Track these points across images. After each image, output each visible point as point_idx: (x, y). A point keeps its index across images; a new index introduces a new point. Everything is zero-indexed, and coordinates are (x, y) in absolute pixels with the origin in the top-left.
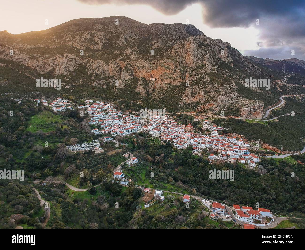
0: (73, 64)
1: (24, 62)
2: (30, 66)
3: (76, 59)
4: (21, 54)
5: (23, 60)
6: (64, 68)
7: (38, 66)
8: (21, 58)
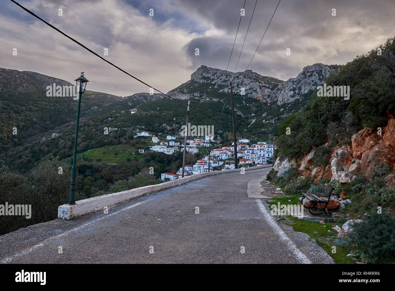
0: (311, 82)
1: (254, 94)
2: (260, 98)
3: (323, 71)
4: (251, 83)
5: (253, 91)
6: (290, 90)
7: (269, 96)
8: (250, 89)
